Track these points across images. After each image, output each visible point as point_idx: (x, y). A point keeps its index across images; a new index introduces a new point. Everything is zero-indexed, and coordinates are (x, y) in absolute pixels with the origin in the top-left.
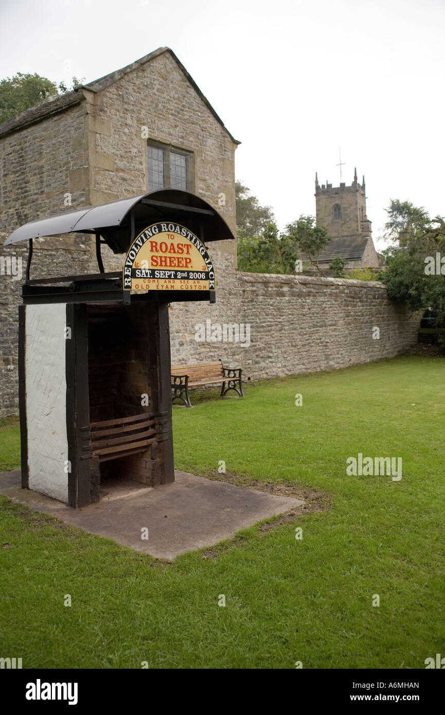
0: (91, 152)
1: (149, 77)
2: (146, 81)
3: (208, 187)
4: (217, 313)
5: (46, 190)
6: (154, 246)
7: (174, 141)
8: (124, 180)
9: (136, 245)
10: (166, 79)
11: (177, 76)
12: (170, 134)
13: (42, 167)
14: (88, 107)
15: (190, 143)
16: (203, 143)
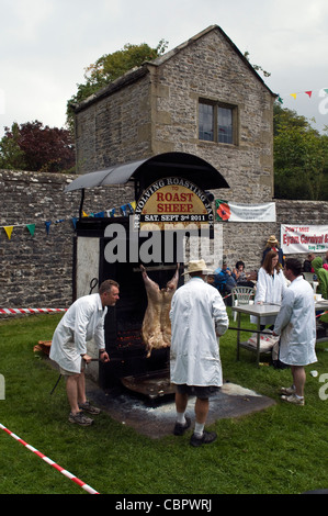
0: (153, 111)
1: (200, 49)
2: (199, 53)
3: (249, 132)
4: (255, 233)
5: (123, 140)
6: (160, 197)
7: (221, 98)
8: (179, 131)
9: (145, 197)
10: (214, 50)
11: (223, 46)
12: (218, 93)
13: (120, 123)
14: (151, 78)
15: (234, 99)
16: (245, 98)
